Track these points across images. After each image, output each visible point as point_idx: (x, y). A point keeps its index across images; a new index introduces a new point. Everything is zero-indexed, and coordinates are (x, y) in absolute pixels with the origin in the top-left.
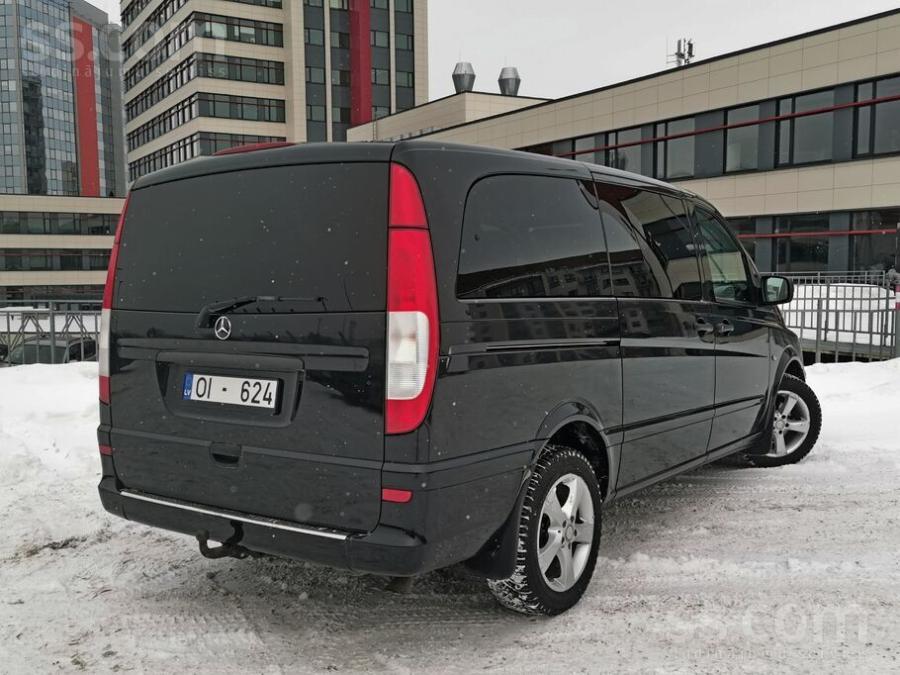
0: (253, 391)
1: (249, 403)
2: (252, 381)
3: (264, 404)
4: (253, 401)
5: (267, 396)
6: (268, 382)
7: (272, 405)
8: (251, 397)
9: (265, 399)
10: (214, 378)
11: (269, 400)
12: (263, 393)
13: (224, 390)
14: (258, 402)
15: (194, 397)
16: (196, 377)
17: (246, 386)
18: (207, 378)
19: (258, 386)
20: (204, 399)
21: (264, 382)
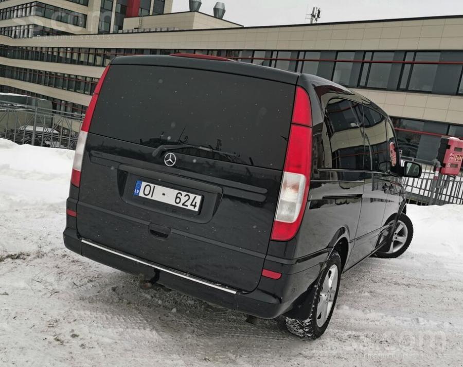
0: (184, 199)
1: (180, 205)
2: (184, 193)
3: (192, 208)
4: (183, 204)
5: (194, 204)
6: (194, 195)
7: (197, 209)
8: (182, 202)
9: (191, 205)
10: (156, 186)
11: (195, 206)
12: (192, 202)
13: (164, 194)
14: (187, 206)
15: (141, 194)
16: (144, 184)
17: (179, 195)
18: (152, 185)
19: (187, 197)
20: (149, 197)
21: (192, 196)
